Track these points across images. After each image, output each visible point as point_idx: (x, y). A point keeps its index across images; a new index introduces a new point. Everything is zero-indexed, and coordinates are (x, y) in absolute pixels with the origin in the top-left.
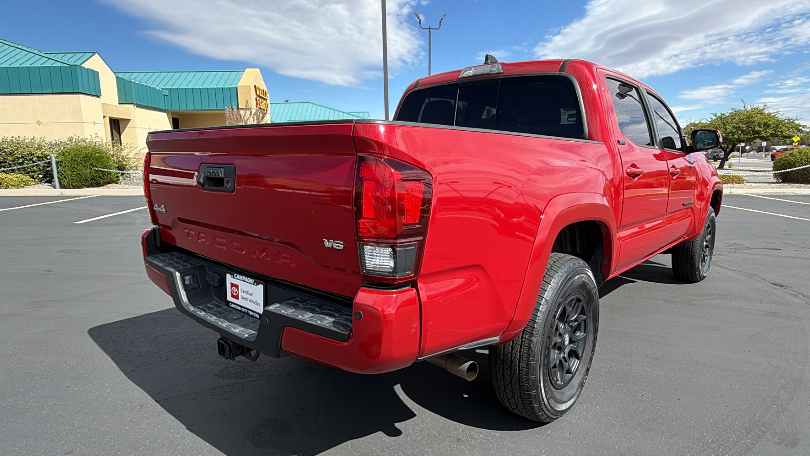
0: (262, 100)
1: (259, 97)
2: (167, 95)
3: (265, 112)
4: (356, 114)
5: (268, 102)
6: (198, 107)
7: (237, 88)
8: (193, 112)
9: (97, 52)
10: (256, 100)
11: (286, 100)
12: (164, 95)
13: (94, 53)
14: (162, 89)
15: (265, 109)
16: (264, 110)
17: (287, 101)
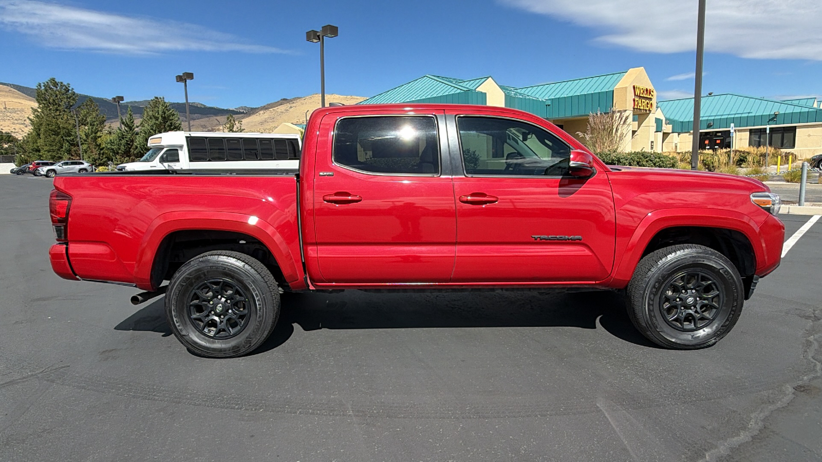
0: (643, 100)
1: (640, 97)
2: (549, 105)
3: (648, 112)
4: (803, 103)
5: (654, 101)
6: (575, 113)
7: (613, 91)
8: (576, 118)
9: (490, 76)
10: (634, 100)
11: (710, 92)
12: (547, 105)
13: (488, 78)
14: (546, 100)
15: (648, 109)
16: (646, 110)
17: (710, 94)
